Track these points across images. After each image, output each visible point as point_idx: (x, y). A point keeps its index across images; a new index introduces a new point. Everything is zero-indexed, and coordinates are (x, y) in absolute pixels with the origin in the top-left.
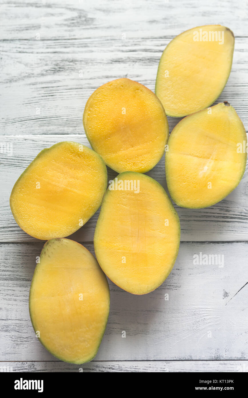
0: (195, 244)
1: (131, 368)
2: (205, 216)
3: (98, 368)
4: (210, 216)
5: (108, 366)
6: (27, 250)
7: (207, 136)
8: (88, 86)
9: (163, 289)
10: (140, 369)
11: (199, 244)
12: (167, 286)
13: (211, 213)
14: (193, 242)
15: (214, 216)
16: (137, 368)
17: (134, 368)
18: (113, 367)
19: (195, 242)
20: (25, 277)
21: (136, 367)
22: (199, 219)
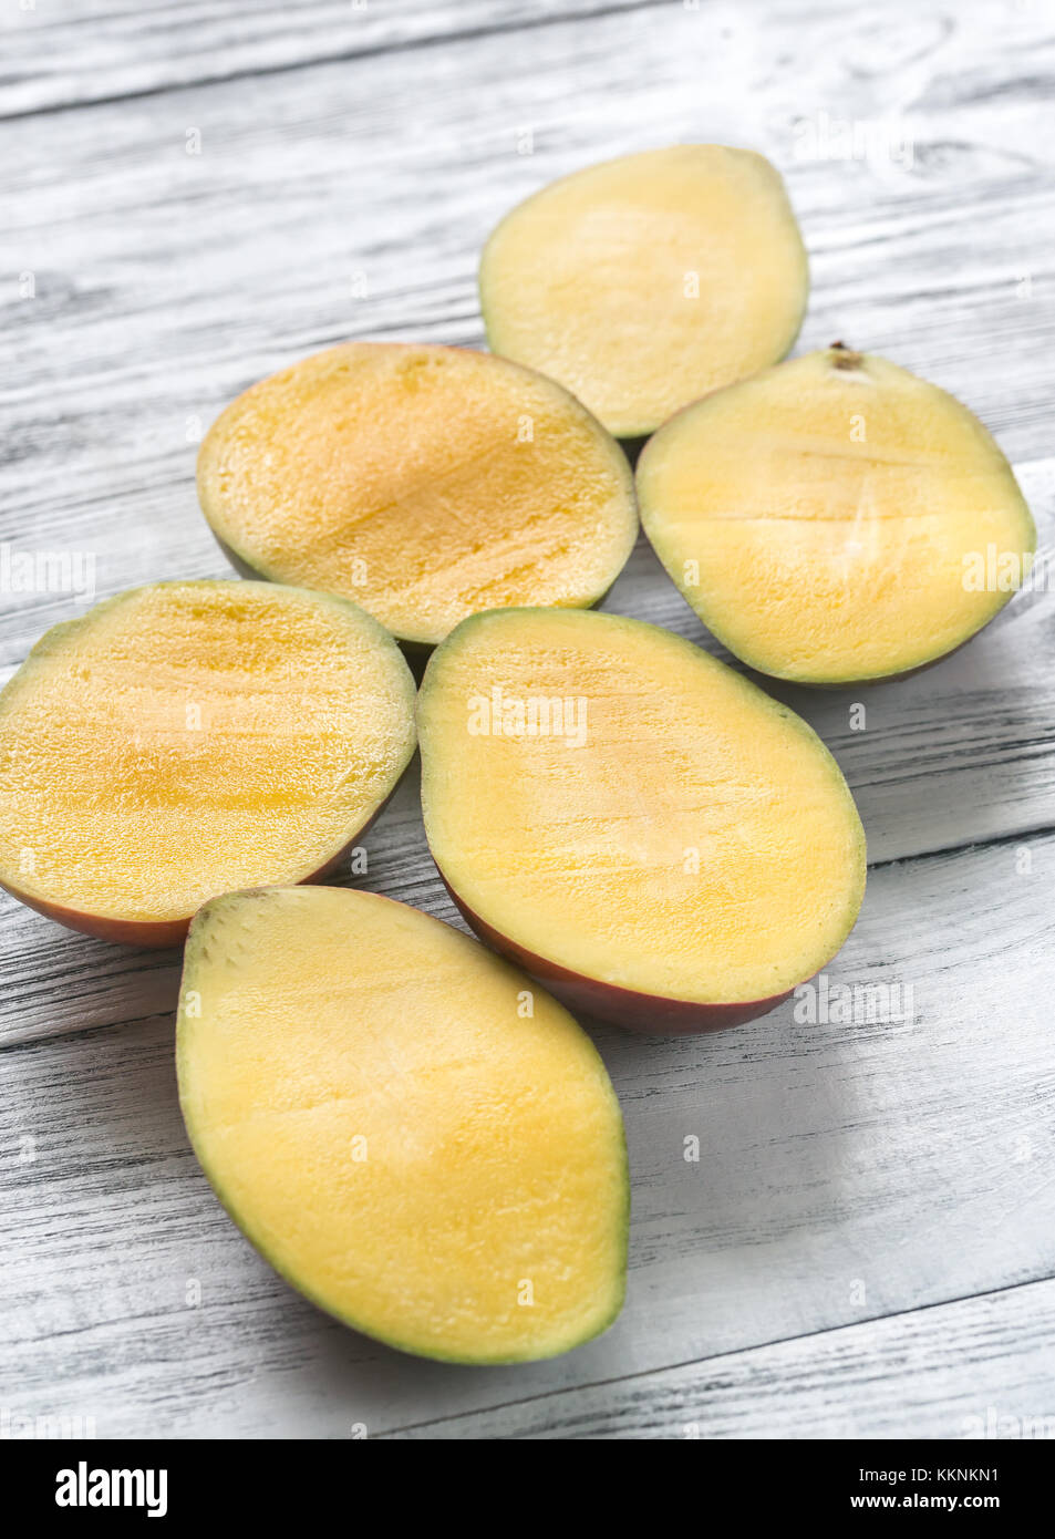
0: (914, 865)
1: (816, 1362)
2: (915, 760)
3: (646, 1402)
4: (942, 757)
5: (697, 1383)
6: (94, 1058)
7: (806, 454)
8: (169, 477)
9: (841, 1045)
10: (865, 1354)
11: (933, 861)
12: (855, 1031)
13: (937, 745)
14: (902, 861)
15: (959, 753)
16: (847, 1353)
17: (835, 1359)
18: (725, 1380)
19: (910, 859)
20: (118, 1152)
21: (841, 1350)
22: (892, 775)
